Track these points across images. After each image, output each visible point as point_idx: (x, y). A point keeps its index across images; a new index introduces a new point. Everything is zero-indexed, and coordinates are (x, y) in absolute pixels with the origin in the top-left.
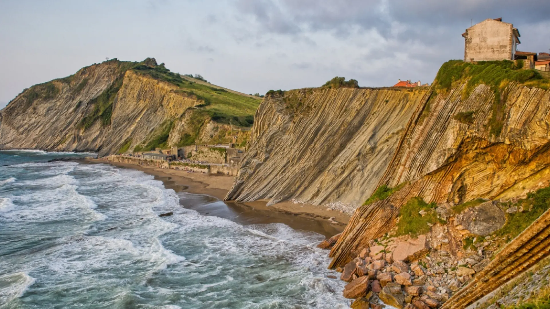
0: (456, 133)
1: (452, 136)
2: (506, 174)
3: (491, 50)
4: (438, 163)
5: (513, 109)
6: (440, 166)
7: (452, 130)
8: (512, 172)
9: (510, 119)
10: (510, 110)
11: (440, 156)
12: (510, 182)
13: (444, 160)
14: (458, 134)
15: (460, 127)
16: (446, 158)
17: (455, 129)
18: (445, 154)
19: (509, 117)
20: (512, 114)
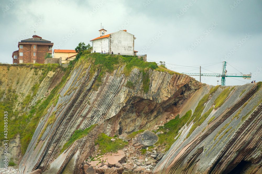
0: (126, 94)
1: (124, 96)
2: (141, 119)
3: (124, 48)
4: (116, 112)
5: (153, 82)
6: (117, 113)
7: (124, 93)
8: (144, 118)
9: (152, 87)
10: (152, 83)
11: (117, 108)
12: (144, 123)
13: (120, 110)
14: (127, 95)
15: (129, 91)
16: (120, 108)
17: (126, 92)
18: (120, 106)
19: (151, 86)
20: (153, 84)
